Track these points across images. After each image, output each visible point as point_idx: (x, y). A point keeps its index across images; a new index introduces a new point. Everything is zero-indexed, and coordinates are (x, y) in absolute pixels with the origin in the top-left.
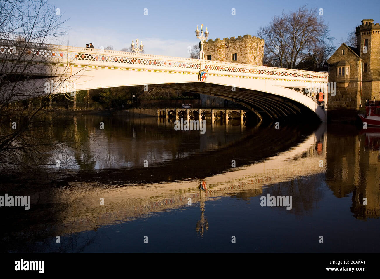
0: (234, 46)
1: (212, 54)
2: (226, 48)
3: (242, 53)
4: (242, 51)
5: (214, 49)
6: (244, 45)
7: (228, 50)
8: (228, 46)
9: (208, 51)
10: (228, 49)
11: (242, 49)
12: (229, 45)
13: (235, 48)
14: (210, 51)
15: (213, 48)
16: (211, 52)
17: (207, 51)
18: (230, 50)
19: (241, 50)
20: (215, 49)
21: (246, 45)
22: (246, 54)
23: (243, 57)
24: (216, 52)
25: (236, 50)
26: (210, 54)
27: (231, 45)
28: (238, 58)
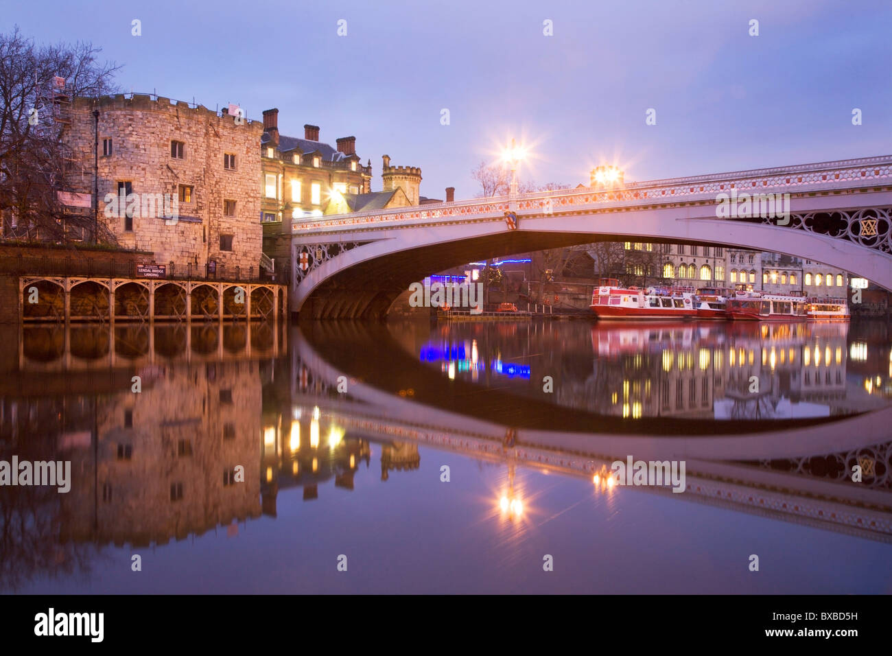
0: (233, 138)
1: (191, 141)
2: (211, 135)
3: (250, 159)
4: (250, 154)
7: (216, 141)
8: (219, 132)
9: (177, 129)
10: (218, 139)
11: (249, 148)
12: (221, 130)
13: (234, 142)
14: (185, 133)
15: (190, 125)
16: (187, 136)
17: (173, 128)
18: (222, 142)
19: (247, 152)
21: (257, 143)
22: (258, 162)
23: (252, 168)
24: (201, 139)
25: (236, 148)
26: (184, 140)
27: (226, 133)
28: (241, 166)
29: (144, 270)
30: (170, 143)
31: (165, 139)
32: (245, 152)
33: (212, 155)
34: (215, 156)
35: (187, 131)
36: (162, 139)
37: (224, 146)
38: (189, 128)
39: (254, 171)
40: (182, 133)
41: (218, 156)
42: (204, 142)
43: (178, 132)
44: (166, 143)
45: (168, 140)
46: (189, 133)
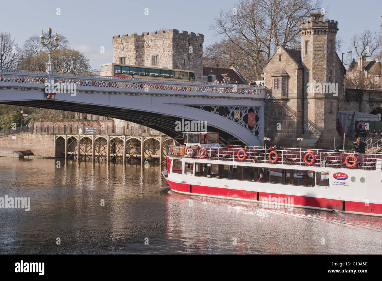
1: (127, 55)
3: (165, 55)
4: (165, 52)
5: (129, 48)
6: (168, 44)
7: (148, 50)
9: (122, 51)
10: (148, 49)
11: (165, 49)
12: (150, 42)
13: (156, 47)
14: (125, 51)
16: (126, 53)
17: (120, 51)
18: (151, 50)
19: (164, 51)
20: (131, 48)
21: (169, 44)
22: (170, 56)
23: (166, 61)
24: (132, 52)
25: (158, 51)
26: (125, 56)
27: (152, 43)
28: (160, 62)
29: (88, 131)
30: (119, 60)
31: (117, 58)
32: (162, 52)
33: (146, 59)
34: (147, 59)
35: (126, 50)
36: (116, 58)
37: (152, 51)
38: (127, 48)
39: (167, 63)
40: (124, 52)
41: (149, 59)
42: (134, 54)
43: (122, 52)
44: (118, 60)
45: (118, 58)
46: (127, 51)
